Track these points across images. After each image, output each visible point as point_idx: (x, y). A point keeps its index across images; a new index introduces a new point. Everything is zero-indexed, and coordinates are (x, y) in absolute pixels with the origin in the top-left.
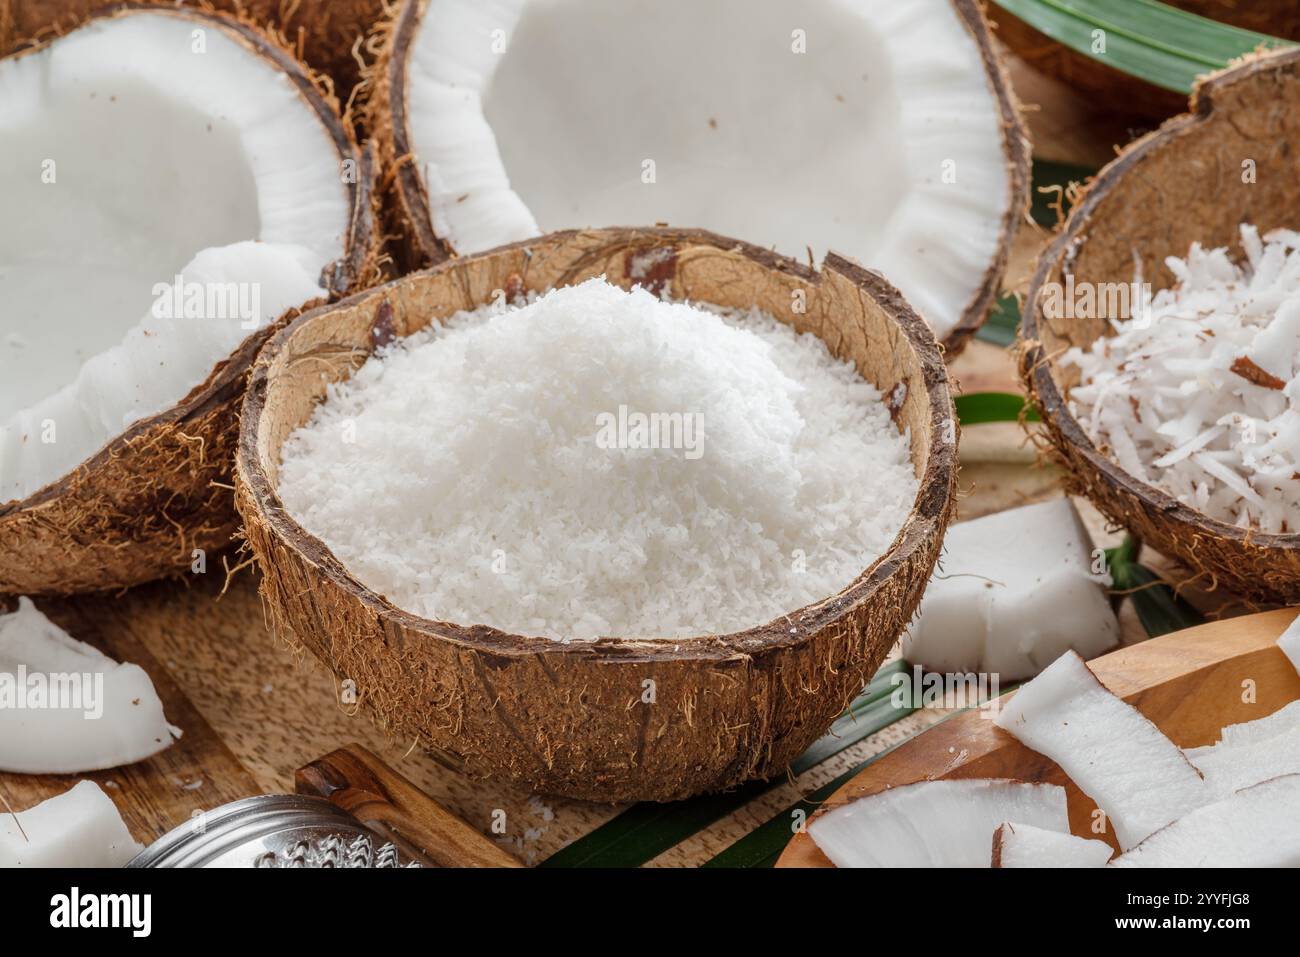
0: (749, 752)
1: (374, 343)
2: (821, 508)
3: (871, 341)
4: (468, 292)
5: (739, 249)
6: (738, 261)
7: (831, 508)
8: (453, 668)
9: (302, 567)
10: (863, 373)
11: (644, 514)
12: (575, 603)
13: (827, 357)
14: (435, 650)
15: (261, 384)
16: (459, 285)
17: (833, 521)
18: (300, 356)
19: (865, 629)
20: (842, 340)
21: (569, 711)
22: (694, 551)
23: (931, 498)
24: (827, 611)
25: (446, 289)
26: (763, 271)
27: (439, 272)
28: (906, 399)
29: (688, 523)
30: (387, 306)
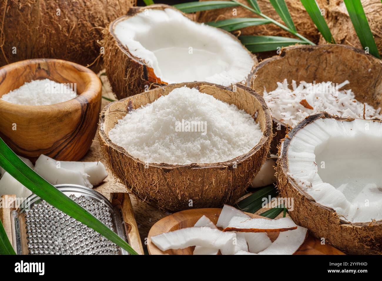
0: (228, 194)
1: (128, 111)
2: (240, 138)
3: (248, 104)
4: (150, 99)
5: (214, 85)
6: (214, 88)
7: (243, 138)
8: (156, 174)
9: (118, 154)
10: (246, 112)
11: (199, 138)
12: (184, 158)
13: (237, 109)
14: (152, 169)
15: (103, 117)
16: (147, 97)
17: (243, 141)
18: (111, 112)
19: (254, 162)
20: (241, 104)
21: (185, 183)
22: (212, 146)
23: (267, 132)
24: (245, 156)
25: (144, 98)
26: (221, 90)
27: (143, 94)
28: (258, 115)
29: (210, 140)
30: (131, 102)
